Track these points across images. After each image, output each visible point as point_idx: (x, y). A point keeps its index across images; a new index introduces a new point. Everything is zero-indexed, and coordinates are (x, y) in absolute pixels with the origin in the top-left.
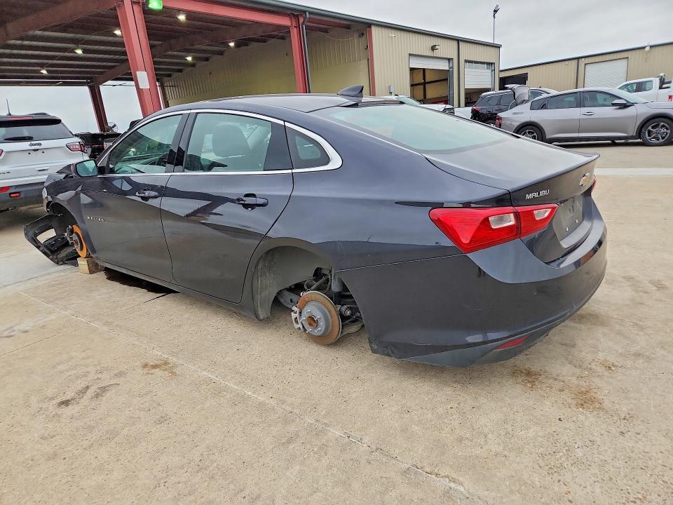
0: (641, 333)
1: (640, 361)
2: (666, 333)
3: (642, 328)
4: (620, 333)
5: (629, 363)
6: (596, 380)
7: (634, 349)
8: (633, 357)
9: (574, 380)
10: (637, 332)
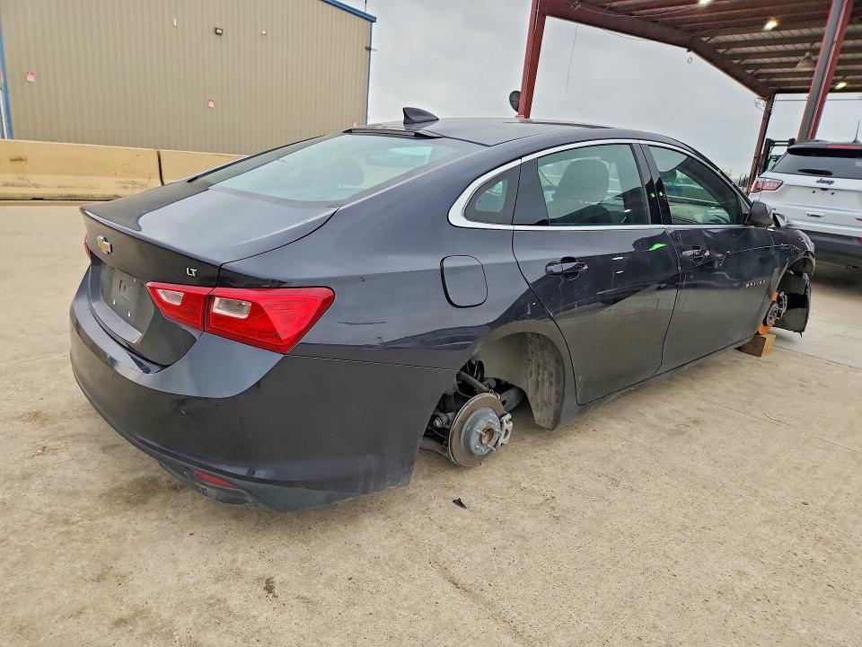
0: (47, 510)
1: (17, 472)
2: (14, 532)
3: (52, 519)
4: (74, 494)
5: (27, 463)
6: (44, 434)
7: (37, 483)
8: (29, 471)
9: (63, 424)
10: (54, 508)
